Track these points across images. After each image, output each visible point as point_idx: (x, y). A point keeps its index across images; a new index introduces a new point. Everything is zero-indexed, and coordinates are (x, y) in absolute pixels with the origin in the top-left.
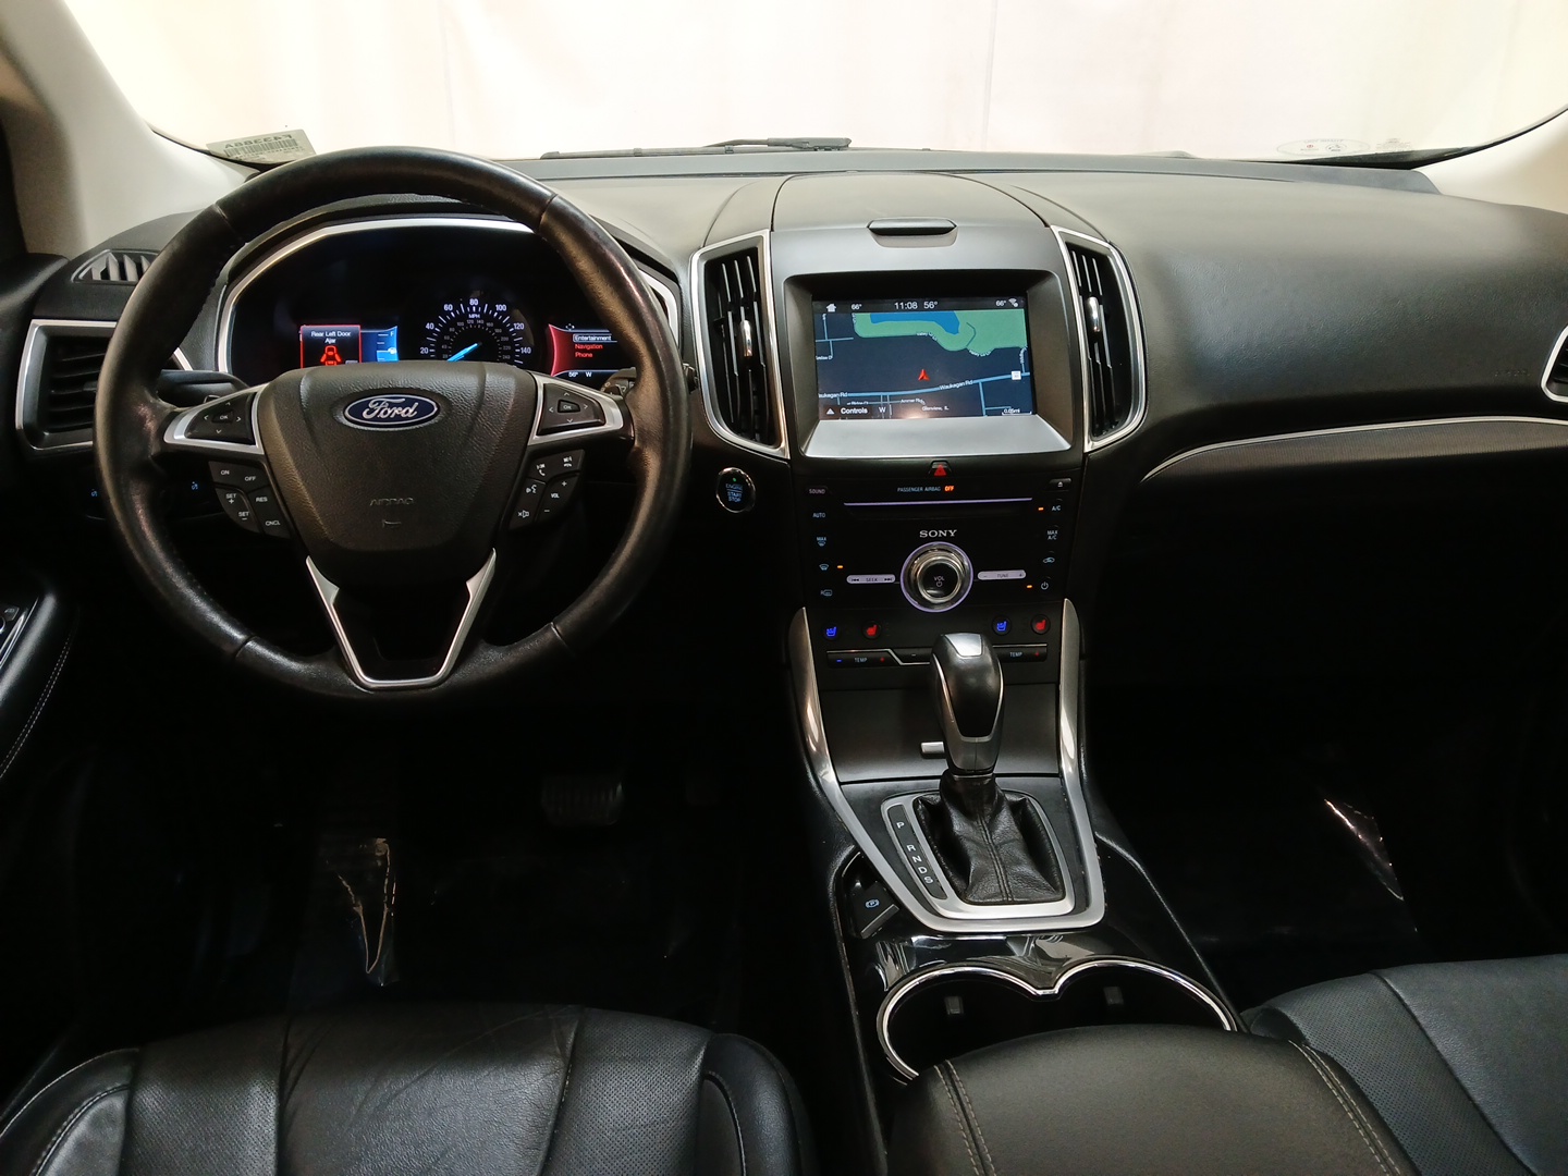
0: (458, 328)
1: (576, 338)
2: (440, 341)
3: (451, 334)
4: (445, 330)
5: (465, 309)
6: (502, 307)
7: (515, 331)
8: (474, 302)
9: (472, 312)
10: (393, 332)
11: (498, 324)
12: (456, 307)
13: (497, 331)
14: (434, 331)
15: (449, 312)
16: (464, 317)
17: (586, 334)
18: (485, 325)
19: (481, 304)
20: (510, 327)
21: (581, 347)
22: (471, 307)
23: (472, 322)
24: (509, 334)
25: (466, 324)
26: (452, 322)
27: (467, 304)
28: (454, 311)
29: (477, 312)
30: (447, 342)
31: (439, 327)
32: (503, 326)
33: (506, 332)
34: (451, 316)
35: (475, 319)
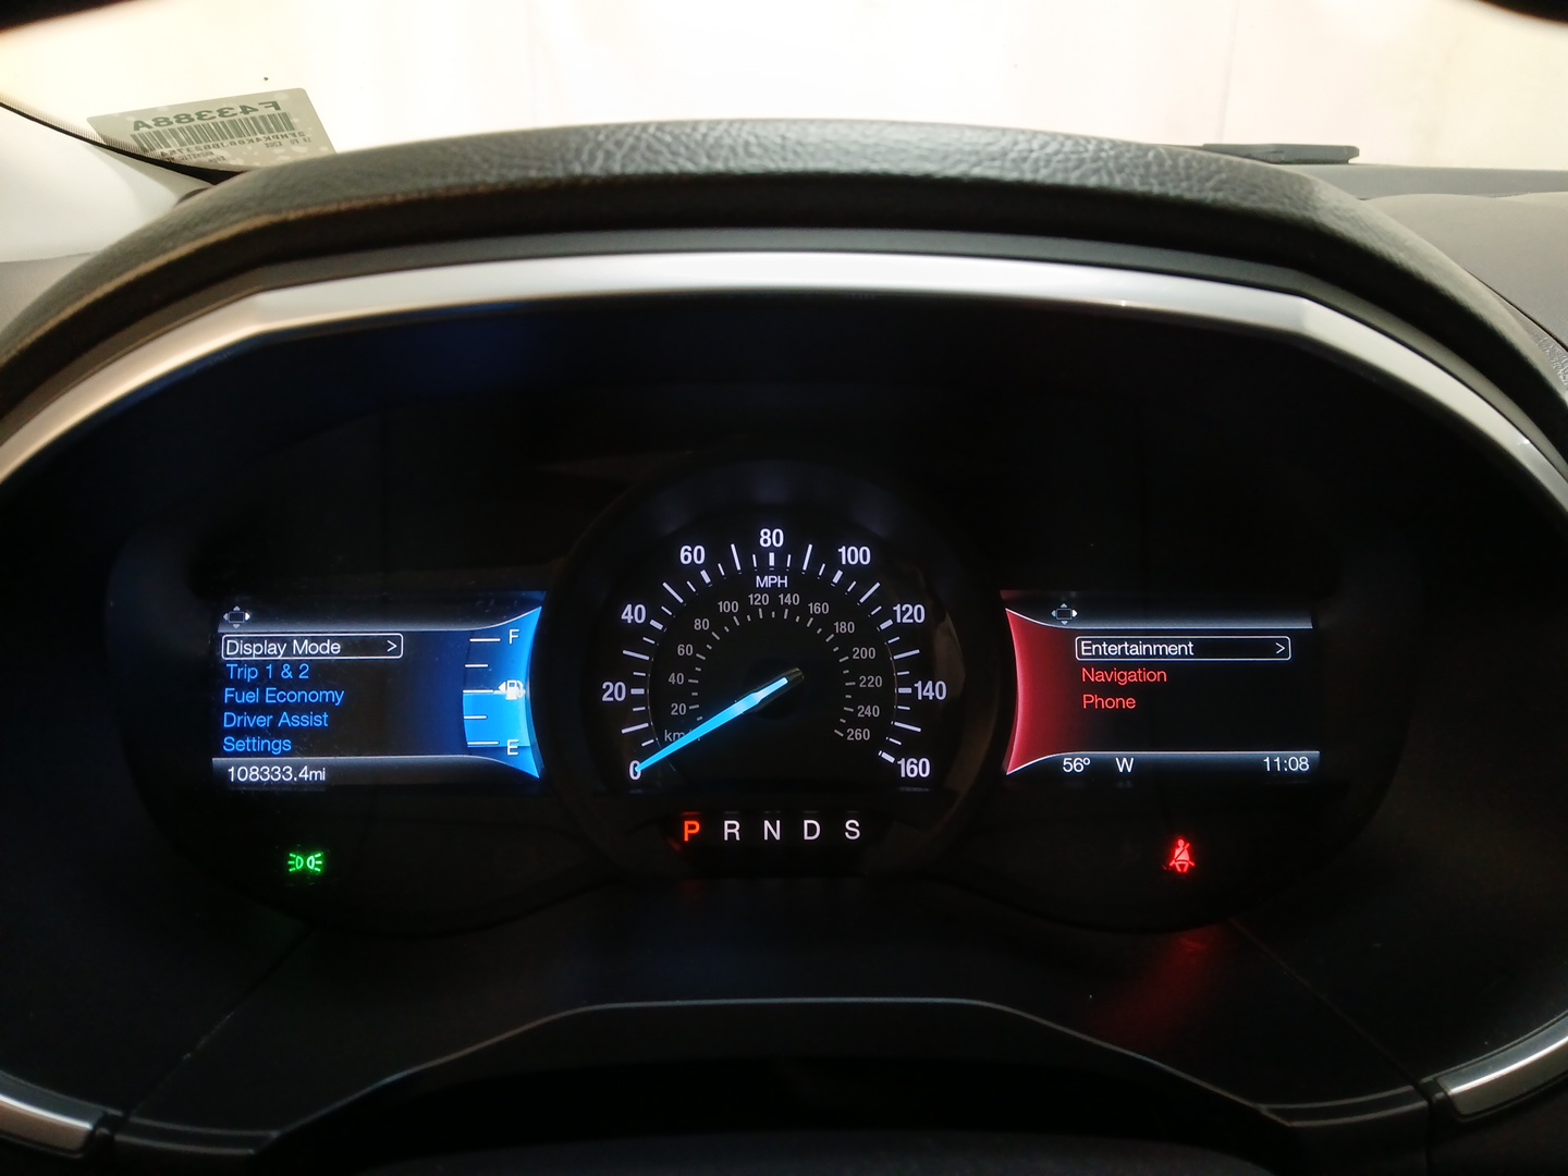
0: (720, 620)
1: (1084, 649)
2: (664, 659)
3: (699, 639)
4: (679, 627)
5: (745, 560)
6: (856, 555)
7: (898, 628)
8: (771, 538)
9: (764, 570)
10: (522, 630)
11: (843, 604)
12: (717, 554)
13: (844, 627)
14: (646, 628)
15: (694, 569)
16: (739, 586)
17: (1115, 637)
18: (802, 610)
19: (793, 546)
20: (882, 617)
21: (1100, 677)
22: (763, 554)
23: (765, 599)
24: (877, 639)
25: (746, 608)
26: (703, 601)
27: (750, 545)
28: (709, 565)
29: (780, 570)
30: (686, 665)
31: (661, 617)
32: (860, 614)
33: (867, 633)
34: (698, 581)
35: (774, 591)
